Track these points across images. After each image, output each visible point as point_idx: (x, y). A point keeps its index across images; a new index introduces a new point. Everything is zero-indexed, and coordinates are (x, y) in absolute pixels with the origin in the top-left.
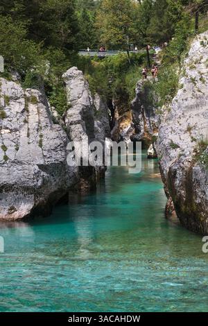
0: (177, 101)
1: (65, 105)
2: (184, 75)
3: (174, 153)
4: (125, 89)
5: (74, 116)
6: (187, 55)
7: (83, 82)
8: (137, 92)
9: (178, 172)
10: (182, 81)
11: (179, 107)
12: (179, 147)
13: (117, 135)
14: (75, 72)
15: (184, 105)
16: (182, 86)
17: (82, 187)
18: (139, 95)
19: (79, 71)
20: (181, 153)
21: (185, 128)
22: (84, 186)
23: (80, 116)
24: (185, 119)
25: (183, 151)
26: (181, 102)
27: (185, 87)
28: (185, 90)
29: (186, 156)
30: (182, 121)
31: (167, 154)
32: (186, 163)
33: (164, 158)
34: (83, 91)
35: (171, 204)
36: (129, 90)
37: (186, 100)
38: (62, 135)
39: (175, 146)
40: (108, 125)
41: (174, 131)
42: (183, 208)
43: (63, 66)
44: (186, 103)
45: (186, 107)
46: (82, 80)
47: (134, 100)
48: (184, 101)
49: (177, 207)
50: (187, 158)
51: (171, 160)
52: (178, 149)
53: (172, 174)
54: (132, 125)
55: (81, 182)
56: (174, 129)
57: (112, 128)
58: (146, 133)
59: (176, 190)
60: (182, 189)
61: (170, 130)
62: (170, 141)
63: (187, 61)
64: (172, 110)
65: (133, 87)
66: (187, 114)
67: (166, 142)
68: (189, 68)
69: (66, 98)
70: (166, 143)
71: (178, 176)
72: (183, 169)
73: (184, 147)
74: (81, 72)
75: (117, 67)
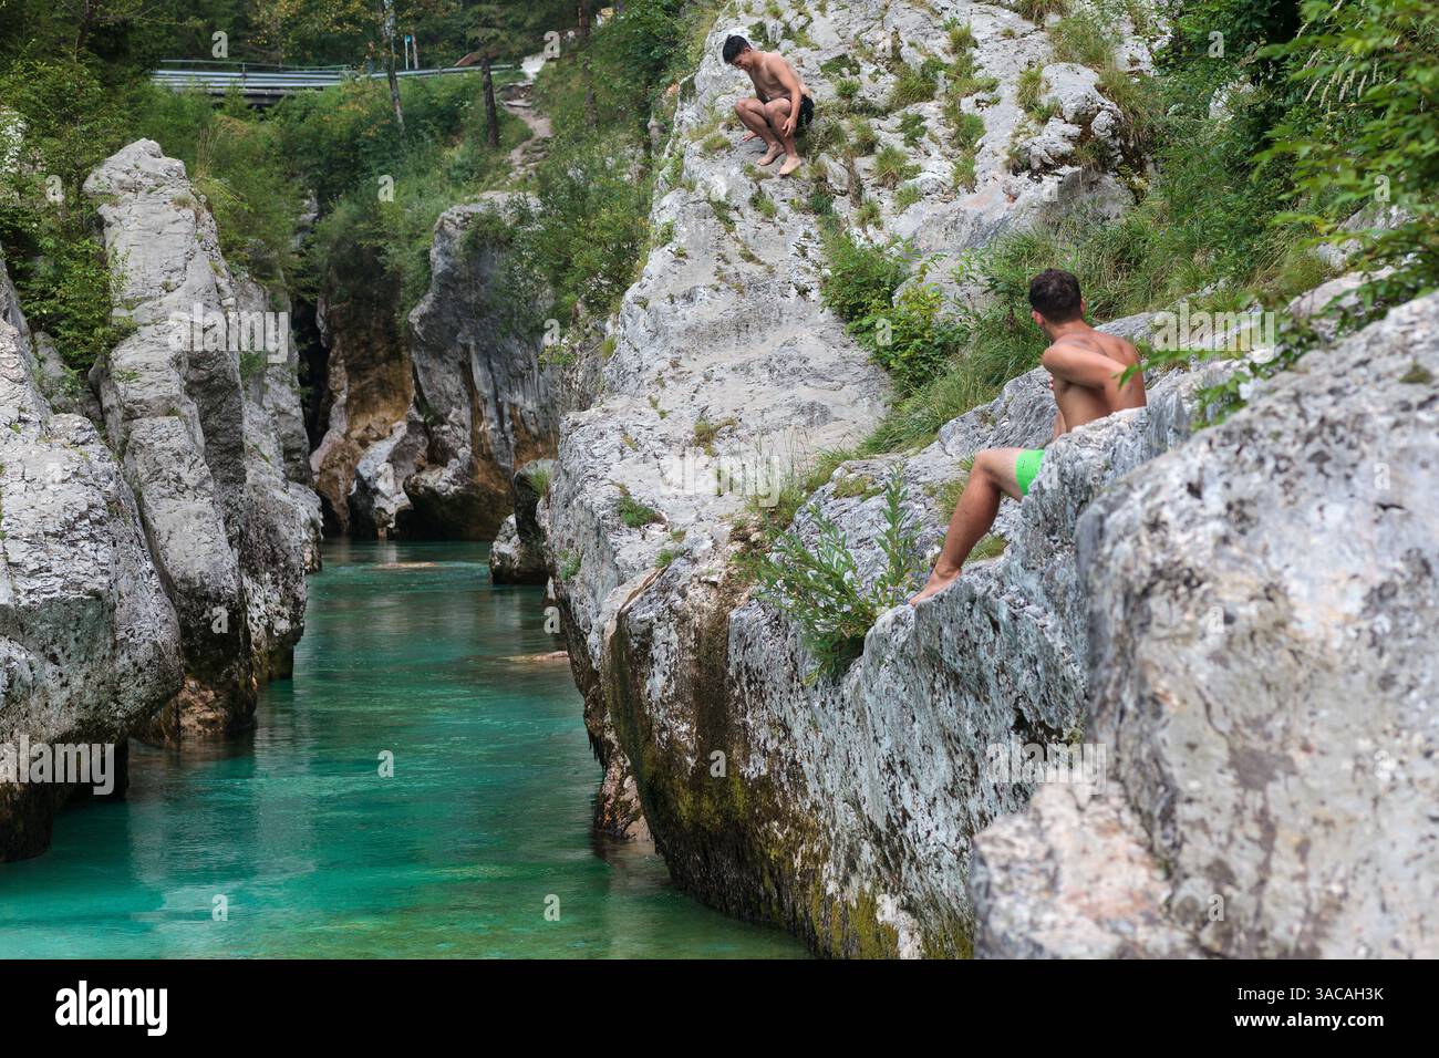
0: (644, 303)
1: (104, 321)
2: (678, 180)
3: (636, 548)
4: (379, 251)
5: (146, 378)
6: (689, 90)
7: (189, 213)
8: (439, 264)
9: (659, 633)
10: (667, 207)
11: (655, 334)
12: (658, 519)
13: (341, 473)
14: (148, 164)
15: (678, 325)
16: (668, 234)
17: (186, 721)
18: (449, 281)
19: (167, 161)
20: (670, 546)
21: (685, 429)
22: (198, 712)
23: (174, 376)
24: (685, 389)
25: (680, 536)
26: (665, 306)
27: (681, 240)
28: (681, 255)
29: (695, 561)
30: (673, 397)
31: (607, 553)
32: (697, 594)
33: (587, 570)
34: (190, 257)
35: (621, 790)
36: (400, 257)
37: (689, 297)
38: (100, 467)
39: (639, 516)
40: (299, 426)
41: (636, 445)
42: (684, 804)
43: (92, 134)
44: (689, 314)
45: (690, 331)
46: (183, 203)
47: (423, 307)
48: (679, 303)
49: (656, 799)
50: (704, 567)
51: (621, 582)
52: (655, 530)
53: (631, 648)
54: (412, 424)
55: (184, 695)
56: (632, 432)
57: (315, 442)
58: (481, 465)
59: (650, 721)
60: (682, 716)
61: (616, 439)
62: (615, 492)
63: (688, 114)
64: (622, 347)
65: (421, 244)
66: (695, 366)
67: (599, 496)
68: (697, 147)
69: (105, 290)
70: (600, 500)
71: (658, 652)
72: (684, 619)
73: (684, 519)
74: (178, 164)
75: (336, 143)
